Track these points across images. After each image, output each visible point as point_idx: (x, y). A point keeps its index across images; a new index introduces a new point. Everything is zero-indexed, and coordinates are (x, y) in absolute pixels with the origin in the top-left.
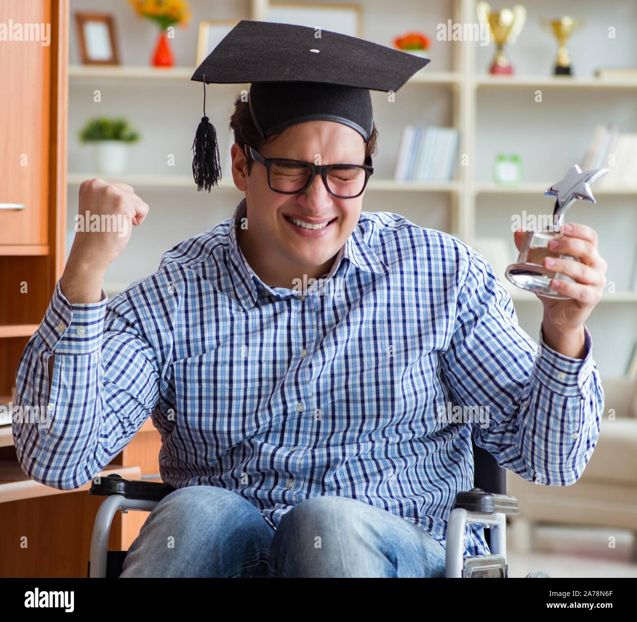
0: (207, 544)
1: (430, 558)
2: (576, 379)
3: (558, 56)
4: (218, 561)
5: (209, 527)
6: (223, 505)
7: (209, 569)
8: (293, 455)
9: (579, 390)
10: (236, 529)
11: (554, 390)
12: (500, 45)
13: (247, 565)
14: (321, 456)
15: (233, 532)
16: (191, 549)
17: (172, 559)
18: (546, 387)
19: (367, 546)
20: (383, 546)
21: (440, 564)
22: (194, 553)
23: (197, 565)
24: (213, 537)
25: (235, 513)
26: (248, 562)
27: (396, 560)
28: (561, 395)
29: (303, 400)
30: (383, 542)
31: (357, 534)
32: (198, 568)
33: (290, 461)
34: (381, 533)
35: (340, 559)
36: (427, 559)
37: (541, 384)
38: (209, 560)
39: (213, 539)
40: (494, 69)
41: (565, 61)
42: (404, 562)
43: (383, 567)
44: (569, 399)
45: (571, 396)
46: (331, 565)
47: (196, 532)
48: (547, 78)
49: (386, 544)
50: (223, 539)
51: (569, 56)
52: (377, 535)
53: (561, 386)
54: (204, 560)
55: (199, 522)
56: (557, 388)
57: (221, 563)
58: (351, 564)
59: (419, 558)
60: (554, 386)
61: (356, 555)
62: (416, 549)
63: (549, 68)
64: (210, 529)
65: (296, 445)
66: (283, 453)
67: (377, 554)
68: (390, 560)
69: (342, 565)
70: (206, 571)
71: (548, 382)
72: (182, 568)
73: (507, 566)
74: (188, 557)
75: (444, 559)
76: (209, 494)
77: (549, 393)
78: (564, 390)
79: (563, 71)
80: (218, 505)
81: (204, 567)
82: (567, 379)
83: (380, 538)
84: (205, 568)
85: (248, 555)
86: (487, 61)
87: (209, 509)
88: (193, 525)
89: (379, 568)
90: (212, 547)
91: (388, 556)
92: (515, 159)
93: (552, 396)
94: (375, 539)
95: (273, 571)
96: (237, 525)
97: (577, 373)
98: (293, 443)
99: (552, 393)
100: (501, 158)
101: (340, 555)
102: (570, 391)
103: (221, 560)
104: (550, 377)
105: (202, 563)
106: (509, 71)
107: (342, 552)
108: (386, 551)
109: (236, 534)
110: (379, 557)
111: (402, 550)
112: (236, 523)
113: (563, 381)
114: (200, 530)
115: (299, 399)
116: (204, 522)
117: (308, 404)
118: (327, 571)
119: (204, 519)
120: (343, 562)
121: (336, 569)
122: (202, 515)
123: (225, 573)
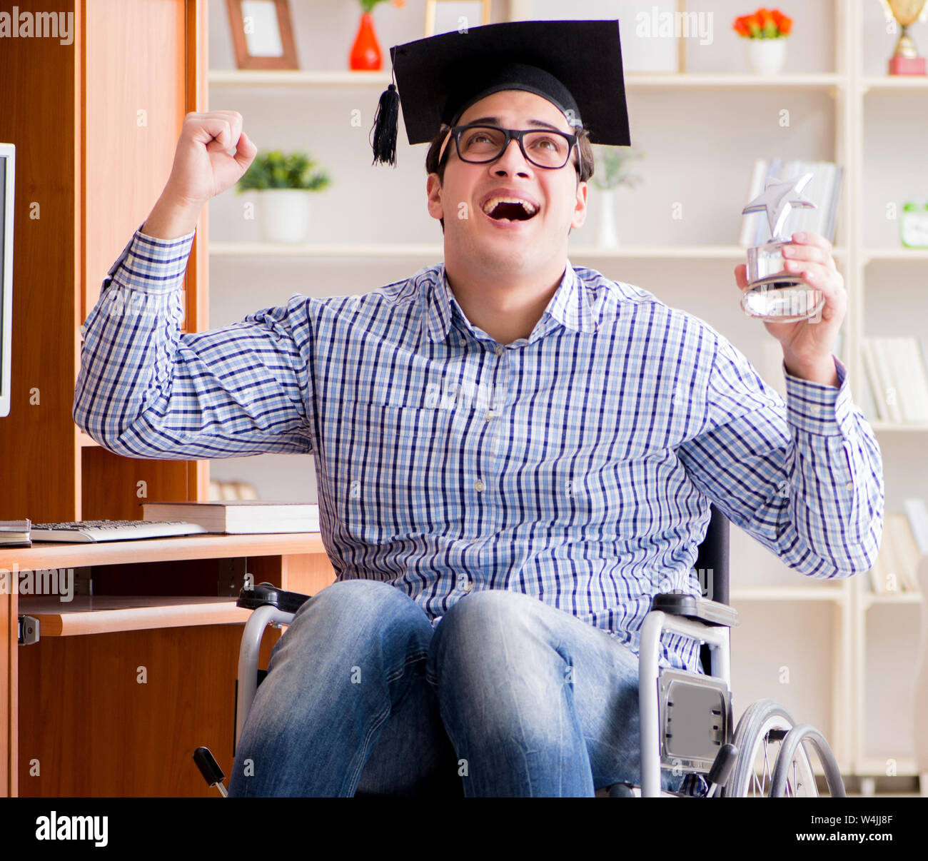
0: (364, 635)
1: (618, 665)
2: (833, 413)
4: (377, 653)
5: (365, 617)
6: (379, 595)
7: (367, 663)
8: (471, 548)
9: (839, 428)
10: (395, 620)
11: (811, 430)
12: (903, 28)
13: (410, 660)
14: (504, 549)
15: (392, 622)
16: (347, 641)
17: (326, 652)
18: (803, 430)
19: (535, 640)
20: (554, 640)
21: (632, 675)
22: (350, 645)
23: (353, 658)
24: (370, 628)
25: (393, 603)
26: (411, 656)
27: (571, 659)
28: (820, 435)
29: (483, 477)
30: (553, 636)
31: (524, 627)
32: (354, 661)
33: (467, 553)
34: (552, 628)
35: (504, 653)
36: (613, 666)
37: (797, 429)
38: (367, 652)
39: (370, 630)
42: (582, 665)
43: (552, 662)
44: (830, 439)
45: (832, 436)
46: (493, 658)
47: (351, 622)
49: (556, 639)
50: (383, 629)
52: (547, 628)
53: (817, 423)
54: (361, 652)
55: (354, 612)
56: (813, 426)
57: (381, 655)
58: (517, 657)
59: (601, 663)
60: (810, 425)
61: (521, 648)
62: (598, 652)
64: (366, 619)
65: (478, 537)
66: (459, 545)
67: (545, 647)
68: (562, 656)
69: (505, 658)
70: (364, 665)
71: (803, 423)
72: (338, 661)
73: (731, 693)
74: (343, 649)
75: (637, 670)
77: (807, 436)
78: (821, 428)
80: (374, 594)
81: (361, 660)
82: (823, 412)
83: (550, 632)
84: (363, 662)
85: (411, 649)
87: (364, 598)
88: (348, 615)
89: (548, 662)
90: (369, 638)
91: (560, 652)
93: (810, 439)
94: (544, 632)
95: (431, 671)
96: (396, 616)
97: (833, 405)
98: (475, 535)
99: (810, 435)
100: (906, 208)
101: (503, 648)
102: (828, 429)
103: (381, 652)
104: (804, 415)
105: (359, 655)
107: (505, 645)
108: (558, 646)
109: (395, 624)
110: (548, 651)
111: (578, 650)
112: (394, 613)
113: (818, 416)
114: (355, 621)
115: (479, 473)
116: (359, 612)
117: (488, 483)
118: (489, 666)
119: (359, 609)
120: (507, 655)
121: (499, 663)
122: (357, 604)
123: (385, 668)
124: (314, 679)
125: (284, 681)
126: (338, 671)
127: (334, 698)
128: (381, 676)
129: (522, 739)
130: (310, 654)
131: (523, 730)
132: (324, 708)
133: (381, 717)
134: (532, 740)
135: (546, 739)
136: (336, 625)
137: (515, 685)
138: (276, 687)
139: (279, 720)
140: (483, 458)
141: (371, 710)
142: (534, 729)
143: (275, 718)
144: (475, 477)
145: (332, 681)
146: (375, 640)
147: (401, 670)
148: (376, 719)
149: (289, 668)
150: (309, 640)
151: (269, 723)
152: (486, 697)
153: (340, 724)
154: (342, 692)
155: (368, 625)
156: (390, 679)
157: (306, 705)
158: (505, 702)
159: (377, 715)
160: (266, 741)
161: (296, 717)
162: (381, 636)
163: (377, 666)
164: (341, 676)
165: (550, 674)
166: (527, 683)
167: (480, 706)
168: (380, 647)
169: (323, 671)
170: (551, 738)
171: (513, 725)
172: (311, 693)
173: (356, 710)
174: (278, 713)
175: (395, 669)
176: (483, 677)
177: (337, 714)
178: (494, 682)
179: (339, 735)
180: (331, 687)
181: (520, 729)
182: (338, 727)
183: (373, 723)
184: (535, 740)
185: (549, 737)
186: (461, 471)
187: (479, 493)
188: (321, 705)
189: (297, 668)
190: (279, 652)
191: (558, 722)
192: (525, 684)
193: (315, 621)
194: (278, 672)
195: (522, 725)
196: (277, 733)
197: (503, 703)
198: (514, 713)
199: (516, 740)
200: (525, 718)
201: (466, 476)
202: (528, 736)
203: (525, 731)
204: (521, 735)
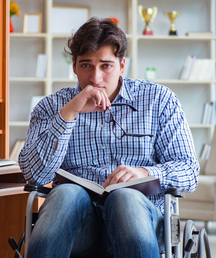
0: (72, 203)
3: (171, 27)
4: (77, 210)
10: (82, 198)
12: (147, 23)
13: (88, 211)
15: (81, 199)
17: (60, 209)
19: (143, 205)
20: (148, 206)
22: (68, 207)
23: (69, 211)
24: (74, 201)
25: (81, 192)
26: (88, 210)
29: (104, 144)
30: (148, 205)
31: (139, 201)
32: (69, 213)
35: (133, 210)
38: (74, 209)
40: (145, 33)
41: (174, 29)
43: (148, 214)
46: (129, 212)
47: (68, 199)
48: (166, 36)
49: (149, 206)
50: (78, 201)
51: (175, 27)
55: (69, 195)
58: (137, 212)
59: (156, 214)
61: (139, 208)
62: (155, 210)
63: (167, 32)
64: (73, 198)
67: (146, 209)
68: (151, 212)
69: (134, 212)
70: (73, 214)
72: (64, 212)
76: (71, 186)
79: (173, 33)
80: (75, 189)
81: (72, 212)
83: (147, 203)
85: (88, 208)
86: (142, 29)
87: (72, 191)
88: (67, 197)
89: (147, 214)
90: (74, 204)
92: (153, 69)
94: (145, 203)
100: (148, 69)
101: (133, 208)
103: (78, 209)
105: (71, 210)
106: (151, 33)
108: (149, 208)
110: (147, 210)
112: (82, 196)
114: (69, 198)
115: (102, 143)
116: (71, 195)
117: (106, 146)
118: (128, 214)
119: (71, 194)
120: (134, 211)
121: (132, 213)
122: (70, 193)
123: (80, 214)
124: (56, 219)
125: (45, 220)
126: (64, 216)
127: (63, 225)
128: (78, 217)
129: (140, 241)
130: (54, 210)
131: (140, 237)
132: (60, 229)
133: (78, 232)
134: (143, 241)
135: (147, 241)
136: (63, 200)
137: (137, 221)
138: (42, 222)
139: (44, 234)
140: (103, 139)
141: (75, 229)
142: (143, 237)
143: (43, 233)
144: (101, 145)
145: (62, 220)
146: (76, 205)
147: (85, 215)
148: (76, 232)
149: (47, 215)
150: (54, 206)
151: (41, 234)
152: (127, 225)
153: (65, 234)
154: (66, 223)
155: (74, 200)
156: (81, 218)
157: (53, 228)
158: (134, 227)
159: (76, 231)
160: (40, 241)
161: (50, 232)
162: (78, 204)
163: (77, 214)
164: (65, 218)
165: (148, 218)
166: (141, 221)
167: (125, 228)
168: (78, 207)
169: (59, 216)
170: (149, 240)
171: (136, 235)
172: (55, 224)
173: (70, 230)
174: (44, 231)
175: (82, 214)
176: (126, 218)
177: (64, 231)
178: (130, 220)
179: (64, 238)
180: (62, 222)
181: (139, 237)
182: (64, 236)
183: (75, 234)
184: (144, 241)
185: (148, 240)
186: (96, 144)
187: (103, 150)
188: (59, 228)
189: (50, 215)
190: (43, 209)
191: (151, 235)
192: (140, 221)
193: (55, 199)
194: (43, 217)
195: (139, 236)
196: (44, 238)
197: (133, 228)
198: (137, 231)
199: (138, 240)
200: (141, 233)
201: (98, 145)
202: (142, 240)
203: (141, 238)
204: (139, 239)
